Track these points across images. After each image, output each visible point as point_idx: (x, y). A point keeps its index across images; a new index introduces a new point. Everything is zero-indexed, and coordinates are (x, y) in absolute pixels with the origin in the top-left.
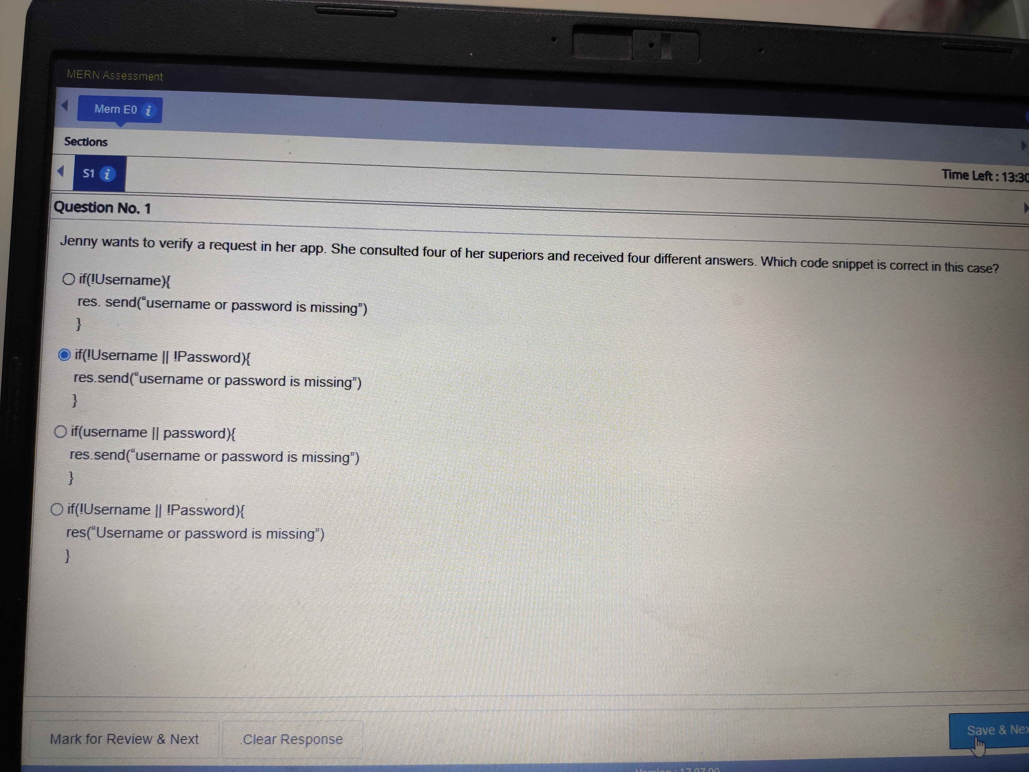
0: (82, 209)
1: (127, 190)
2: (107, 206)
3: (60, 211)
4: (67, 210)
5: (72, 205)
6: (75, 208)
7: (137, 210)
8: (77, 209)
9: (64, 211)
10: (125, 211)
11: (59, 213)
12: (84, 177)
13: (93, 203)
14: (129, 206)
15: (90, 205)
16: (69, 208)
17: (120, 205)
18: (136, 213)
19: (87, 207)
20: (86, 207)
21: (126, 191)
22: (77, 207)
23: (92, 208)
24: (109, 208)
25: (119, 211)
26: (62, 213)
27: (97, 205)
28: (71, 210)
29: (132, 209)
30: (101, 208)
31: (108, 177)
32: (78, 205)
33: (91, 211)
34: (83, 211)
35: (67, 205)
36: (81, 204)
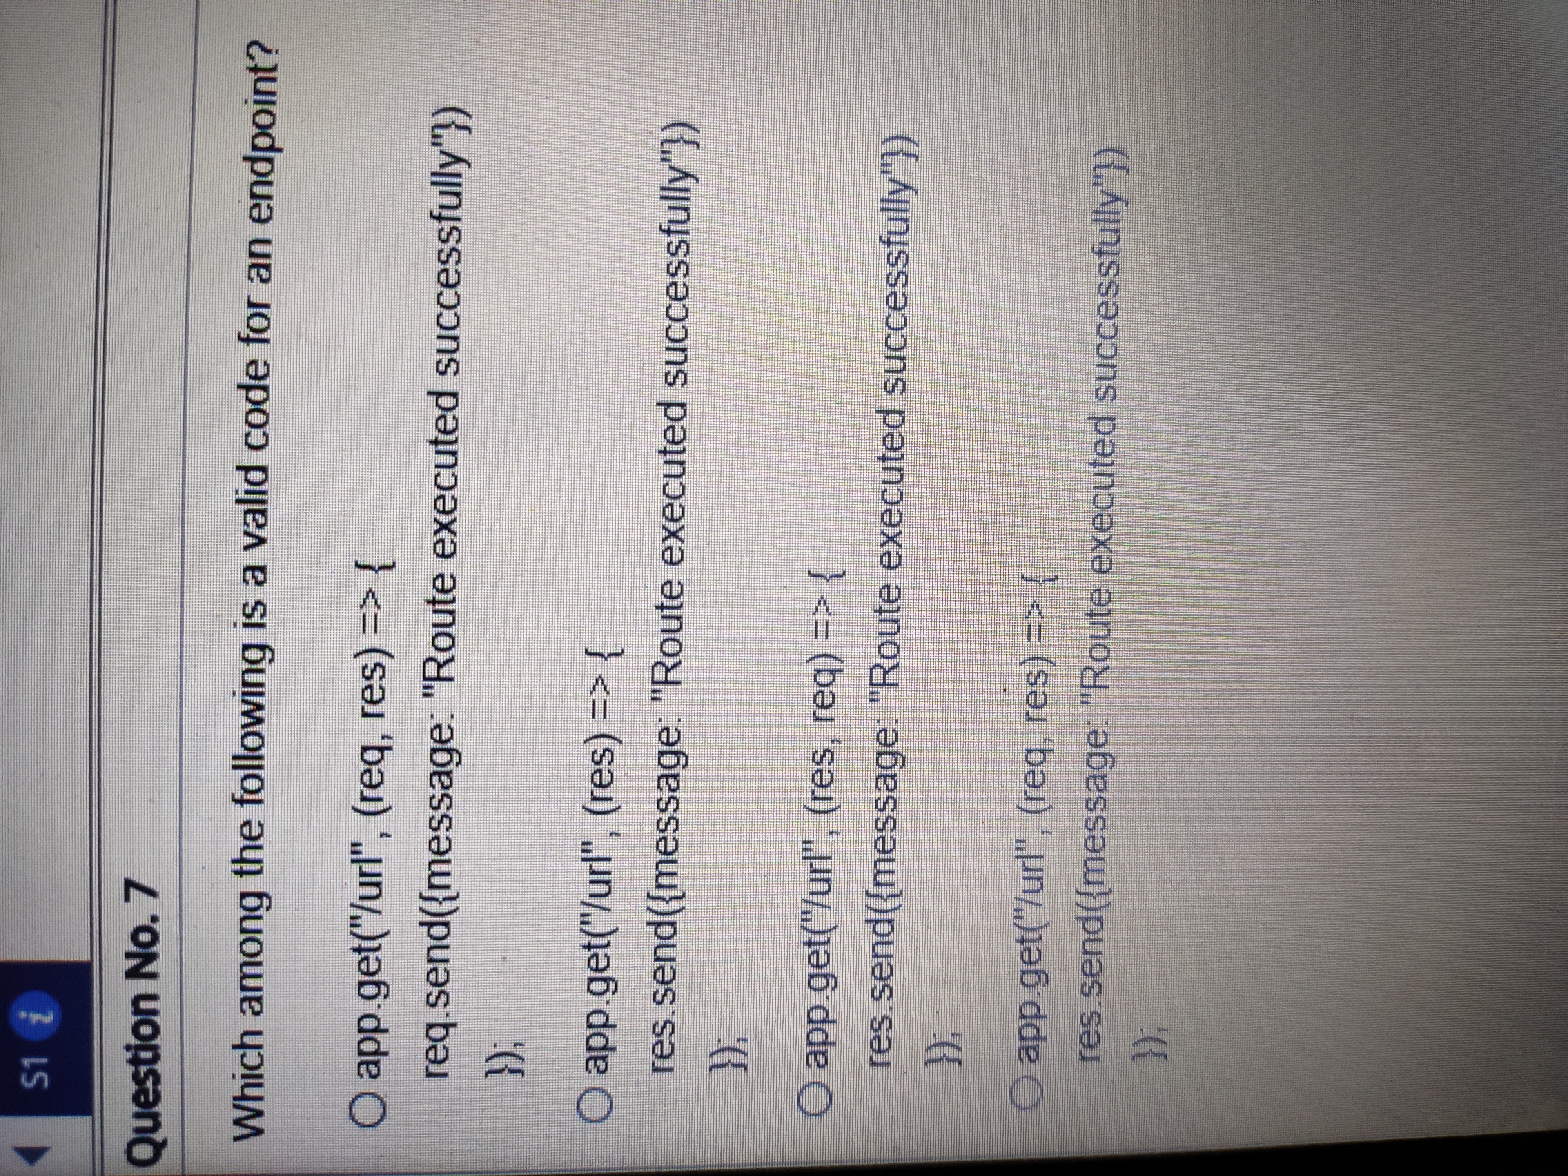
0: (149, 1084)
1: (85, 957)
2: (137, 1011)
3: (159, 1147)
4: (157, 1126)
5: (137, 1116)
6: (147, 1105)
7: (147, 922)
8: (151, 1098)
9: (158, 1137)
10: (153, 957)
11: (165, 1152)
12: (46, 1084)
13: (129, 1055)
14: (133, 948)
15: (135, 1061)
16: (148, 1123)
17: (133, 974)
18: (157, 926)
19: (143, 1069)
20: (142, 1075)
21: (87, 958)
22: (145, 1098)
23: (146, 1055)
24: (144, 1005)
25: (153, 976)
26: (164, 1143)
27: (133, 1041)
28: (155, 1117)
29: (145, 937)
30: (146, 1030)
31: (44, 1012)
32: (136, 1099)
33: (156, 1058)
34: (157, 1081)
35: (137, 1130)
36: (133, 1088)
